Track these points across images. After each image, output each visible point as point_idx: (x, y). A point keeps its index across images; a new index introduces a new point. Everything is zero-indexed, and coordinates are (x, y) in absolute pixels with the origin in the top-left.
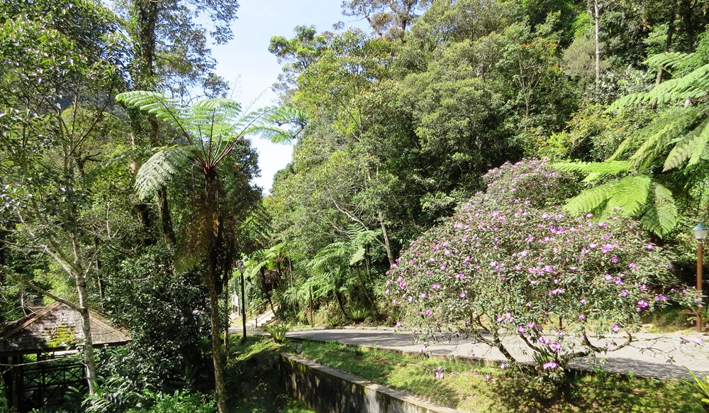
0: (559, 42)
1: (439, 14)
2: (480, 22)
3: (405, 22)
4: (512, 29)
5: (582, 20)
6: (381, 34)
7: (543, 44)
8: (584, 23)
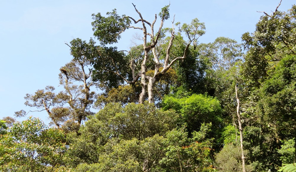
0: (211, 147)
1: (111, 115)
2: (146, 125)
3: (81, 117)
4: (173, 133)
5: (229, 130)
6: (58, 125)
7: (199, 147)
8: (230, 133)
